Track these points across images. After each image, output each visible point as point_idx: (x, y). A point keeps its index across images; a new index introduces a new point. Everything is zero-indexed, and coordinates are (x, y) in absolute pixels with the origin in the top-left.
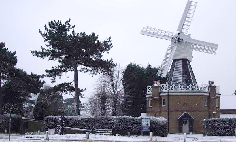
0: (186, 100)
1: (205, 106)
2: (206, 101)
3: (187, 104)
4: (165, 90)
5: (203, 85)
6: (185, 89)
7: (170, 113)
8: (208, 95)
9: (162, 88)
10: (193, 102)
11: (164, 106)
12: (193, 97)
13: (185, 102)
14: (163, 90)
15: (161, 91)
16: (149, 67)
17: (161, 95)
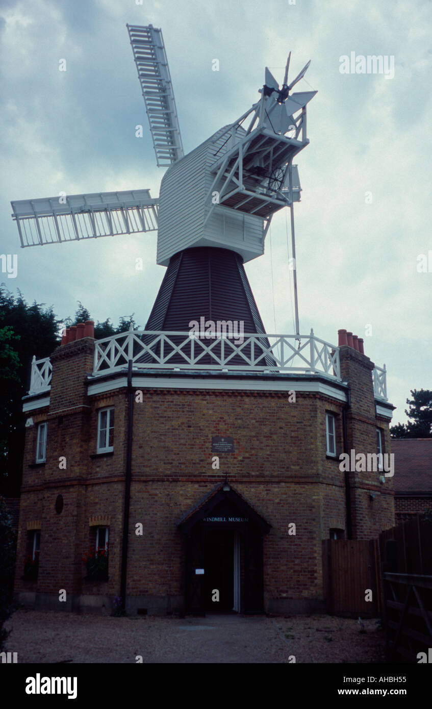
0: (226, 418)
1: (329, 453)
2: (331, 431)
3: (229, 440)
4: (117, 364)
5: (317, 343)
6: (223, 361)
7: (135, 487)
8: (340, 396)
9: (100, 356)
10: (266, 430)
11: (108, 449)
12: (265, 402)
13: (222, 426)
14: (104, 366)
15: (97, 373)
16: (84, 319)
17: (93, 390)
